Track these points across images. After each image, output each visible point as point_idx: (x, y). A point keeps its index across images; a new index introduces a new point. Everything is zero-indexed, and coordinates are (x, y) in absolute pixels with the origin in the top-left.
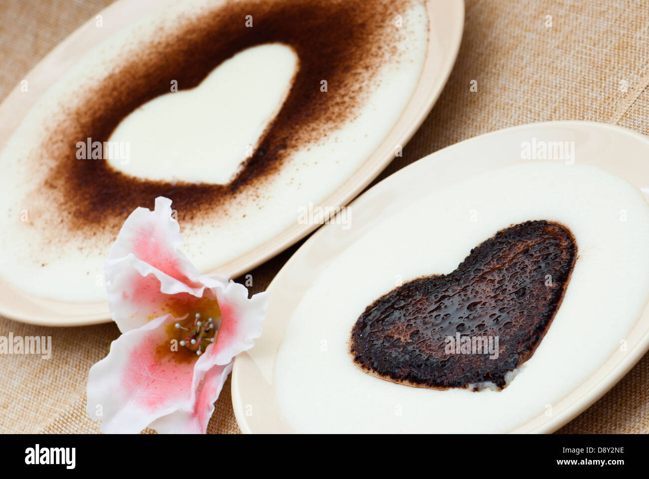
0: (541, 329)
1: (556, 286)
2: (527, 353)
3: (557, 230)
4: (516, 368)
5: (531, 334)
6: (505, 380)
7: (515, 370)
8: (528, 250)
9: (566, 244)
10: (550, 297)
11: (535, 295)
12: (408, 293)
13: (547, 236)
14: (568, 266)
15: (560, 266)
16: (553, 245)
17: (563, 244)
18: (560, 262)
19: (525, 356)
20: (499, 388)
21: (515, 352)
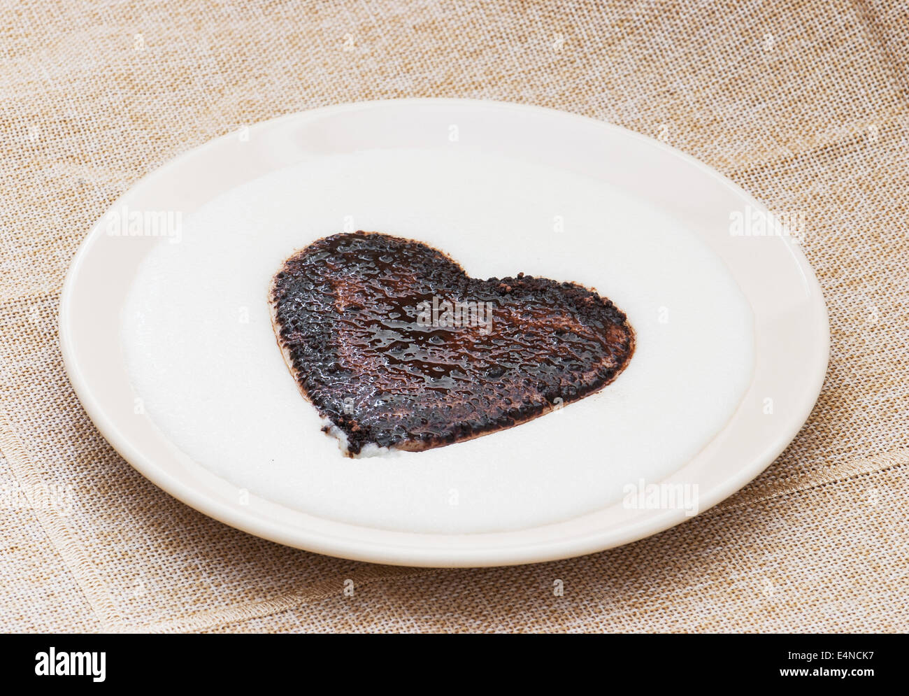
0: (465, 432)
1: (537, 401)
2: (420, 443)
3: (621, 340)
4: (388, 447)
5: (448, 426)
6: (362, 449)
7: (384, 449)
8: (565, 332)
9: (607, 365)
10: (518, 406)
11: (506, 388)
12: (408, 257)
13: (601, 337)
14: (577, 391)
15: (570, 383)
16: (593, 352)
17: (604, 363)
18: (575, 379)
19: (412, 445)
20: (347, 451)
21: (408, 430)
